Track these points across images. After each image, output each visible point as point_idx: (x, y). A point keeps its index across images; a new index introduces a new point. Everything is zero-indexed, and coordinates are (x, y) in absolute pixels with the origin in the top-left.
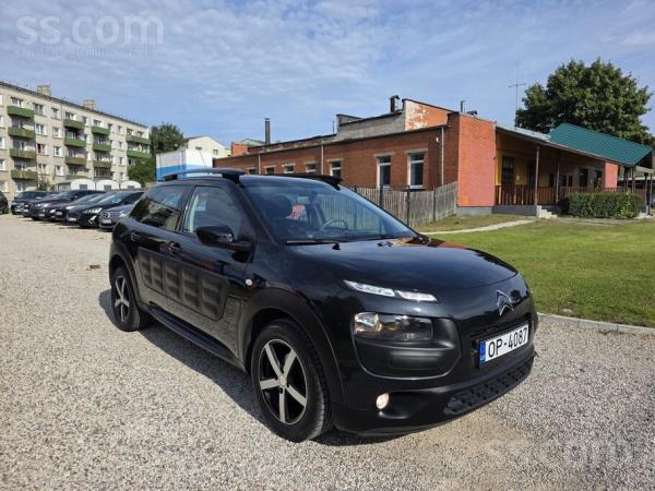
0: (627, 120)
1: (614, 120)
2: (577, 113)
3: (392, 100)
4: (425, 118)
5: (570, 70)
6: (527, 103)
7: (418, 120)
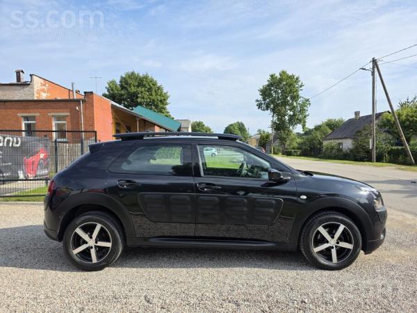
0: (162, 108)
1: (157, 106)
2: (139, 100)
3: (18, 73)
4: (48, 91)
5: (132, 75)
6: (108, 90)
7: (43, 91)
